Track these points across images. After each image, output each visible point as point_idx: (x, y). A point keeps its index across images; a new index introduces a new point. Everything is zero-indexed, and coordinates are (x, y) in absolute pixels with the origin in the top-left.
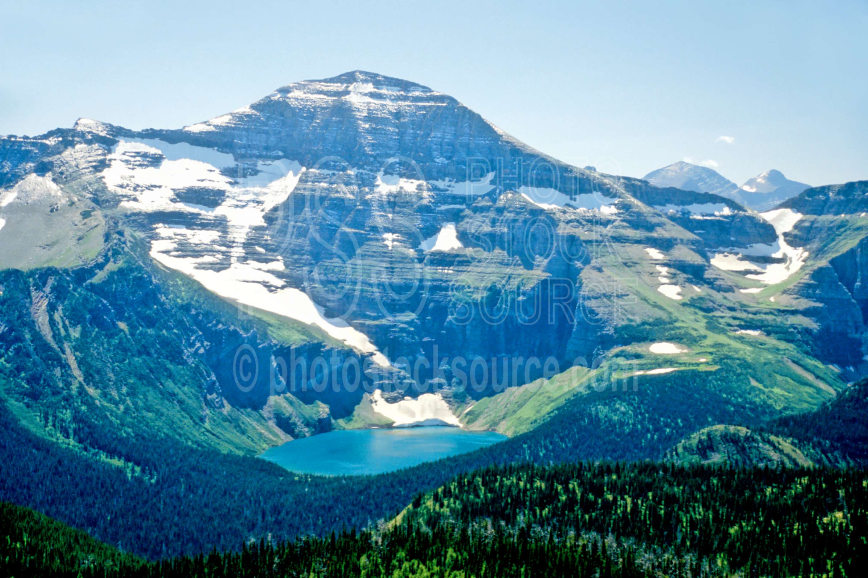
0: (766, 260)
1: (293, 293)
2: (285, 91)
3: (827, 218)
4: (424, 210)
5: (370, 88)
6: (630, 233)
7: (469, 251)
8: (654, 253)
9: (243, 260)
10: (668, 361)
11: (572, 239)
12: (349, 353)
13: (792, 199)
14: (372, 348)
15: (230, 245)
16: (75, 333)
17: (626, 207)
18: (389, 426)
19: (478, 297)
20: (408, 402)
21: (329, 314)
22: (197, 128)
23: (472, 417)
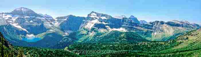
0: (55, 23)
1: (19, 26)
2: (16, 9)
3: (59, 19)
4: (29, 19)
5: (23, 9)
6: (46, 21)
7: (34, 22)
8: (48, 22)
9: (15, 23)
10: (52, 31)
11: (42, 21)
12: (25, 31)
13: (58, 17)
14: (26, 30)
15: (13, 22)
16: (7, 30)
17: (45, 18)
18: (29, 37)
19: (35, 26)
20: (30, 35)
21: (22, 28)
22: (9, 12)
23: (36, 36)
